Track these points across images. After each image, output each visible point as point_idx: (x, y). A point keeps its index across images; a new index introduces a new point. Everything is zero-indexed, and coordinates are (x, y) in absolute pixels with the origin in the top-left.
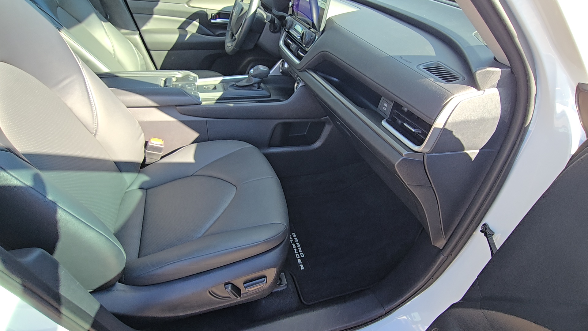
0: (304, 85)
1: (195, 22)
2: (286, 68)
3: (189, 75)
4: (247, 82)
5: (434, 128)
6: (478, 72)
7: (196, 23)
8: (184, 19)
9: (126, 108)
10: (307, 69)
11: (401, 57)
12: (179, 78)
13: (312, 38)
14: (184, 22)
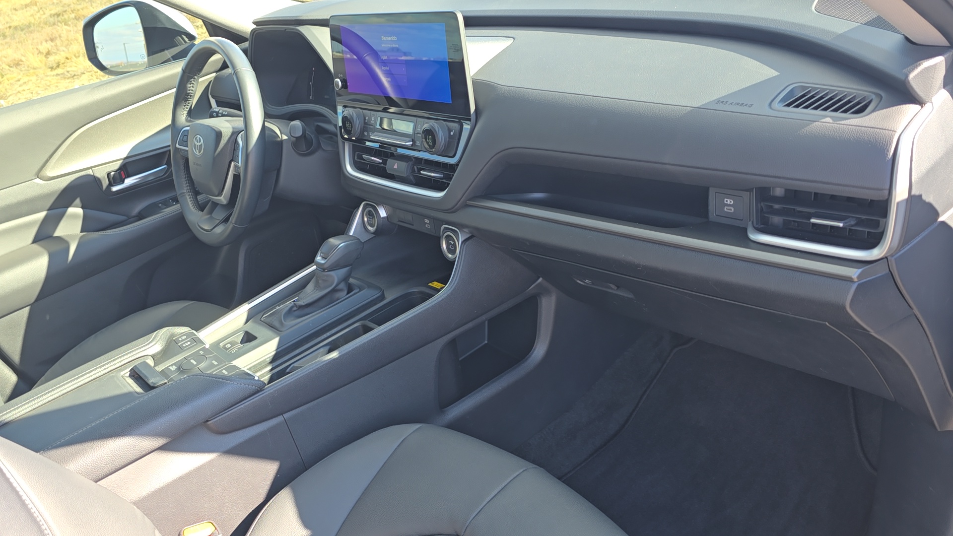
0: (470, 235)
1: (71, 210)
2: (384, 218)
3: (172, 335)
4: (317, 286)
5: (898, 203)
6: (912, 76)
7: (76, 211)
8: (42, 215)
9: (94, 483)
10: (470, 200)
11: (718, 101)
12: (158, 353)
13: (452, 133)
14: (45, 220)
